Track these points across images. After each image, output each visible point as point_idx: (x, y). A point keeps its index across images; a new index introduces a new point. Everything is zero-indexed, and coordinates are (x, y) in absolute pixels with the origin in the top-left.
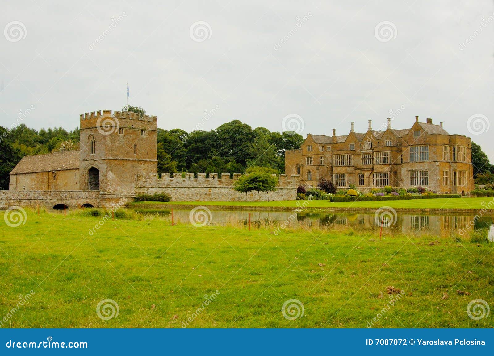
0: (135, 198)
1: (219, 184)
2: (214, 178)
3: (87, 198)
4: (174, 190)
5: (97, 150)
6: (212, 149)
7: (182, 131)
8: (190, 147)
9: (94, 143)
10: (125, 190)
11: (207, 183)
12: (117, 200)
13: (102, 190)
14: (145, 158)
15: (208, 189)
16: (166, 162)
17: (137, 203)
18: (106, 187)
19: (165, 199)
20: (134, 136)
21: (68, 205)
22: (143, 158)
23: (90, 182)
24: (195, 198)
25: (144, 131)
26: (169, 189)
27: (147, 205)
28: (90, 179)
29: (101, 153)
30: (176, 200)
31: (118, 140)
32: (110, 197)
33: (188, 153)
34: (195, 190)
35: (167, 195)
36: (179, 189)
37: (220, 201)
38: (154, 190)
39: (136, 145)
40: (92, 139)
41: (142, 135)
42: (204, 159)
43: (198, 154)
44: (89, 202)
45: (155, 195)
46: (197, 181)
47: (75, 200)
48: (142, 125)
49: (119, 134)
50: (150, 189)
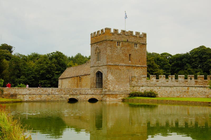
0: (129, 94)
1: (196, 84)
2: (191, 79)
3: (93, 94)
4: (160, 88)
5: (101, 58)
6: (187, 64)
7: (168, 54)
8: (173, 63)
9: (99, 54)
10: (122, 89)
11: (186, 83)
12: (115, 96)
13: (104, 88)
14: (138, 64)
15: (187, 87)
16: (156, 70)
17: (131, 98)
18: (107, 86)
19: (153, 95)
20: (129, 48)
21: (78, 99)
22: (136, 64)
23: (97, 82)
24: (176, 95)
25: (137, 44)
26: (156, 87)
27: (138, 100)
28: (97, 80)
29: (104, 61)
30: (162, 96)
31: (116, 51)
32: (110, 93)
33: (172, 66)
34: (176, 88)
35: (154, 92)
36: (164, 88)
37: (196, 97)
38: (144, 88)
39: (131, 55)
40: (98, 51)
41: (135, 47)
42: (182, 70)
43: (178, 68)
44: (94, 97)
45: (145, 92)
46: (177, 81)
47: (83, 95)
48: (135, 39)
49: (117, 46)
50: (141, 87)
